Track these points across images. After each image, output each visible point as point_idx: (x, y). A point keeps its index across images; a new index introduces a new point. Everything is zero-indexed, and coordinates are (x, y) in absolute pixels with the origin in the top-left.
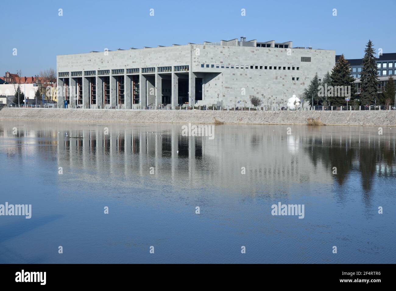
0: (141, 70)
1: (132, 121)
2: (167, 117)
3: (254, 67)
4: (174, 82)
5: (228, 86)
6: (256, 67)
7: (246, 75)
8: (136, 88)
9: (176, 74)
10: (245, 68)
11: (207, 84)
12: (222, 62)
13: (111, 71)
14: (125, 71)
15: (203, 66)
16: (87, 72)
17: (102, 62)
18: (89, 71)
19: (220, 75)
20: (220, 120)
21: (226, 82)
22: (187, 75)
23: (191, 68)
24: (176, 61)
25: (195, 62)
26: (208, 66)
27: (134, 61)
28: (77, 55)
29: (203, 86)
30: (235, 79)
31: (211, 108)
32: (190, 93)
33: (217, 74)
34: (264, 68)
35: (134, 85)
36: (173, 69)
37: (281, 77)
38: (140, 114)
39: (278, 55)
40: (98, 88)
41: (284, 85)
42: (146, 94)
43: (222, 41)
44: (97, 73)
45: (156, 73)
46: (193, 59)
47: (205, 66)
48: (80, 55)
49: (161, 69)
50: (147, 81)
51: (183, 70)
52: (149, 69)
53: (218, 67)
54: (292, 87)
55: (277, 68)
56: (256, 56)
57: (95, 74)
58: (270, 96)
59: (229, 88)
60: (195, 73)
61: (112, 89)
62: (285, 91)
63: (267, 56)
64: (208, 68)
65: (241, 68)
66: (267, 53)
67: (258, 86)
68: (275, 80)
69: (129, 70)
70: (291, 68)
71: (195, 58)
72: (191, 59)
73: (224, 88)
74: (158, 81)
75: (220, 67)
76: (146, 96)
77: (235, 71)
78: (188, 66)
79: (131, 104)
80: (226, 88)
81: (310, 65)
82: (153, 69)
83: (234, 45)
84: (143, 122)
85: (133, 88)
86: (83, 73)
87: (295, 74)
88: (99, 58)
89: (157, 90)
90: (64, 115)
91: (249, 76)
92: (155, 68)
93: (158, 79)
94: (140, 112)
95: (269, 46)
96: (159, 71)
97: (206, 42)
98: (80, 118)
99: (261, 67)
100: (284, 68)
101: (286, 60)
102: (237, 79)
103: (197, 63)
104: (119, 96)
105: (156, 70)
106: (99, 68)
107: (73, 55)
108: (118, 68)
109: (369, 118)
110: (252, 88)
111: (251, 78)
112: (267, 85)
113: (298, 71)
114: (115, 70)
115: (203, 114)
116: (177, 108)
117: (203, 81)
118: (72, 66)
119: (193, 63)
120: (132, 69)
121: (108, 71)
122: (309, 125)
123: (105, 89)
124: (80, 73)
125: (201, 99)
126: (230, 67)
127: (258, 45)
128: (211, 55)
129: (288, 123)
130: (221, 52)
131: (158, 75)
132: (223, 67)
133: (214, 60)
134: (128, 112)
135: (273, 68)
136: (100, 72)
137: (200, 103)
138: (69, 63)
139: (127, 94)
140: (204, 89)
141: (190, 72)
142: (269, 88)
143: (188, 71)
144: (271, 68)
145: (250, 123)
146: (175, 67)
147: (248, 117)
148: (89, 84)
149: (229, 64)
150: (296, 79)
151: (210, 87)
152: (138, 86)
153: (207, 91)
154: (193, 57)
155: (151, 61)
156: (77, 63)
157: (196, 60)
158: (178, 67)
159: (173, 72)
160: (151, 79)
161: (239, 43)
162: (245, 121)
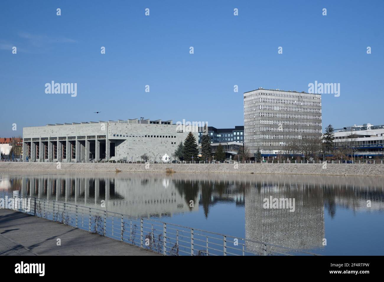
0: (76, 138)
1: (68, 170)
2: (89, 168)
3: (147, 136)
4: (97, 145)
5: (131, 148)
6: (149, 136)
7: (142, 141)
8: (74, 149)
9: (98, 140)
10: (141, 137)
11: (118, 147)
12: (127, 133)
13: (58, 138)
14: (67, 138)
15: (114, 135)
16: (43, 138)
17: (53, 132)
18: (44, 138)
19: (126, 141)
20: (119, 169)
21: (130, 145)
22: (105, 141)
23: (107, 137)
24: (98, 132)
25: (110, 133)
26: (118, 136)
27: (73, 132)
28: (36, 127)
29: (115, 147)
30: (135, 144)
31: (119, 162)
32: (106, 152)
33: (124, 140)
34: (153, 136)
35: (73, 147)
36: (96, 137)
37: (164, 142)
38: (73, 166)
39: (162, 129)
40: (50, 148)
41: (166, 147)
42: (80, 152)
43: (118, 121)
44: (49, 139)
45: (86, 139)
46: (108, 131)
47: (116, 135)
48: (38, 127)
49: (89, 137)
50: (81, 144)
51: (102, 138)
52: (82, 137)
53: (124, 136)
54: (171, 148)
55: (162, 137)
56: (148, 130)
57: (48, 140)
58: (158, 154)
59: (131, 149)
60: (110, 140)
61: (58, 150)
62: (167, 151)
63: (156, 129)
64: (118, 137)
65: (139, 137)
66: (156, 127)
67: (150, 148)
68: (160, 144)
69: (69, 138)
70: (171, 137)
71: (109, 131)
72: (107, 131)
73: (128, 149)
74: (87, 144)
75: (126, 136)
76: (80, 154)
77: (135, 138)
78: (105, 136)
79: (71, 159)
80: (129, 149)
81: (183, 135)
82: (84, 137)
83: (135, 123)
84: (74, 171)
85: (72, 148)
86: (40, 139)
87: (174, 140)
88: (50, 130)
89: (87, 150)
90: (25, 166)
91: (144, 141)
92: (85, 136)
93: (87, 143)
94: (73, 164)
95: (158, 123)
96: (88, 138)
97: (110, 121)
98: (35, 168)
99: (152, 136)
100: (166, 137)
101: (167, 131)
102: (136, 144)
103: (111, 134)
104: (63, 154)
105: (86, 138)
106: (51, 136)
107: (34, 128)
108: (63, 136)
109: (198, 168)
110: (146, 149)
111: (145, 143)
112: (156, 147)
113: (175, 138)
114: (61, 137)
115: (110, 165)
116: (99, 162)
117: (116, 144)
118: (33, 134)
119: (109, 134)
120: (71, 137)
121: (56, 138)
122: (167, 172)
123: (54, 149)
124: (38, 139)
125: (114, 156)
126: (132, 136)
127: (151, 122)
128: (120, 129)
129: (156, 171)
130: (126, 127)
131: (88, 141)
132: (127, 136)
133: (122, 132)
134: (65, 165)
135: (159, 136)
136: (51, 138)
137: (113, 158)
138: (31, 132)
139: (68, 153)
140: (116, 149)
141: (106, 139)
142: (157, 149)
143: (105, 139)
144: (158, 136)
145: (136, 171)
146: (98, 136)
147: (136, 167)
148: (44, 146)
149: (131, 134)
150: (174, 143)
151: (119, 148)
152: (75, 147)
153: (118, 151)
154: (109, 130)
155: (83, 132)
156: (37, 132)
157: (110, 132)
158: (99, 136)
159: (96, 139)
160: (83, 143)
161: (138, 121)
162: (133, 170)
